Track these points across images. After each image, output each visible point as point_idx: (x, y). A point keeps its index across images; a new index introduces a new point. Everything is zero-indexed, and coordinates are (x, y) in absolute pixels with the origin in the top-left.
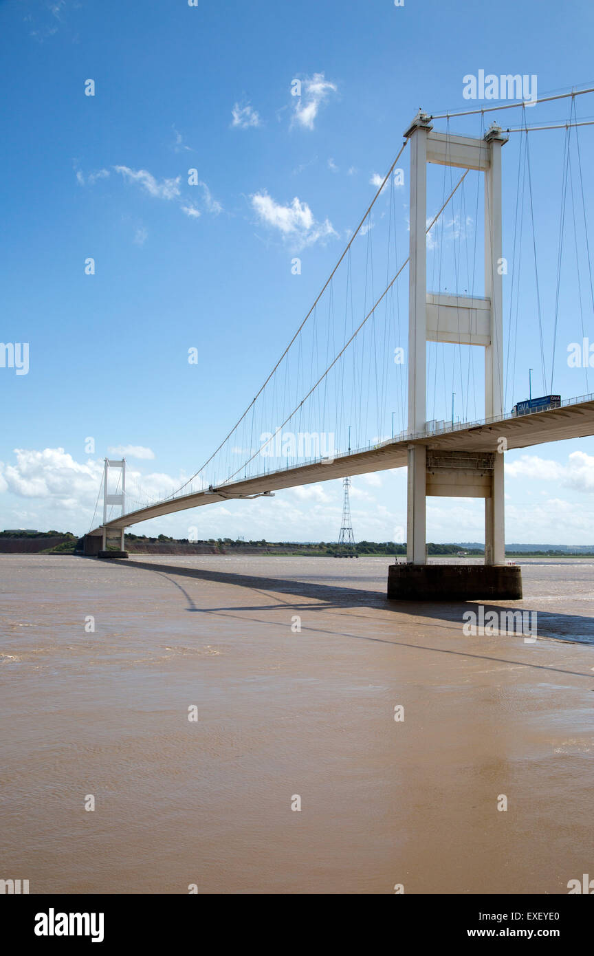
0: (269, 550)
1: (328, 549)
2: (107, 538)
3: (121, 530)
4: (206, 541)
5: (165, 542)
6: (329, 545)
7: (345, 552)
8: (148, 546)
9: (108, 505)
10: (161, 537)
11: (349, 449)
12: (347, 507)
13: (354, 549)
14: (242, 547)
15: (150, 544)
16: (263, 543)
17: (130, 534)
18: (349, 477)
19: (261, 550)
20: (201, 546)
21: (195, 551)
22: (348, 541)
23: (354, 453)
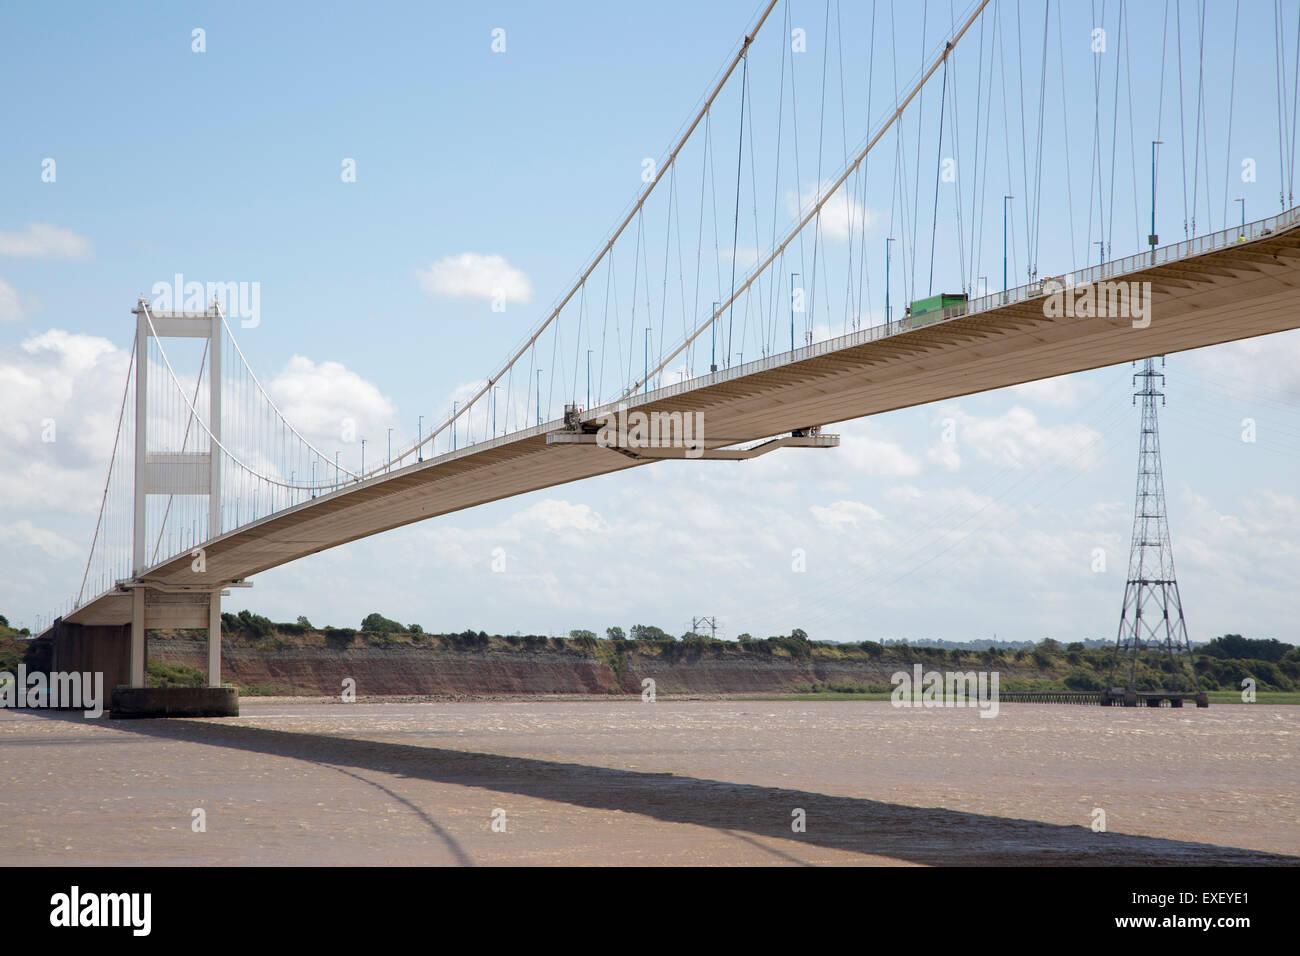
0: (820, 675)
1: (1070, 667)
2: (149, 635)
3: (205, 600)
4: (559, 642)
5: (388, 645)
6: (1075, 652)
7: (1150, 684)
8: (319, 665)
9: (150, 498)
10: (373, 623)
11: (1153, 240)
12: (1151, 488)
13: (1188, 667)
14: (707, 662)
15: (330, 655)
16: (797, 645)
17: (245, 615)
18: (1157, 361)
19: (785, 673)
20: (540, 659)
21: (516, 682)
22: (1161, 637)
23: (1173, 257)
